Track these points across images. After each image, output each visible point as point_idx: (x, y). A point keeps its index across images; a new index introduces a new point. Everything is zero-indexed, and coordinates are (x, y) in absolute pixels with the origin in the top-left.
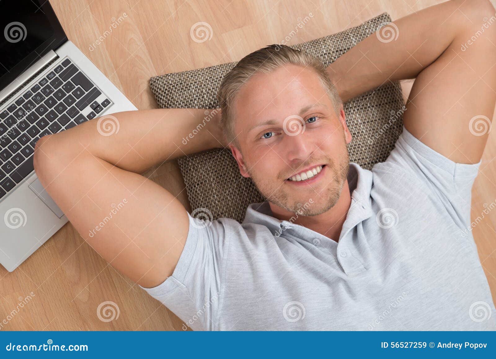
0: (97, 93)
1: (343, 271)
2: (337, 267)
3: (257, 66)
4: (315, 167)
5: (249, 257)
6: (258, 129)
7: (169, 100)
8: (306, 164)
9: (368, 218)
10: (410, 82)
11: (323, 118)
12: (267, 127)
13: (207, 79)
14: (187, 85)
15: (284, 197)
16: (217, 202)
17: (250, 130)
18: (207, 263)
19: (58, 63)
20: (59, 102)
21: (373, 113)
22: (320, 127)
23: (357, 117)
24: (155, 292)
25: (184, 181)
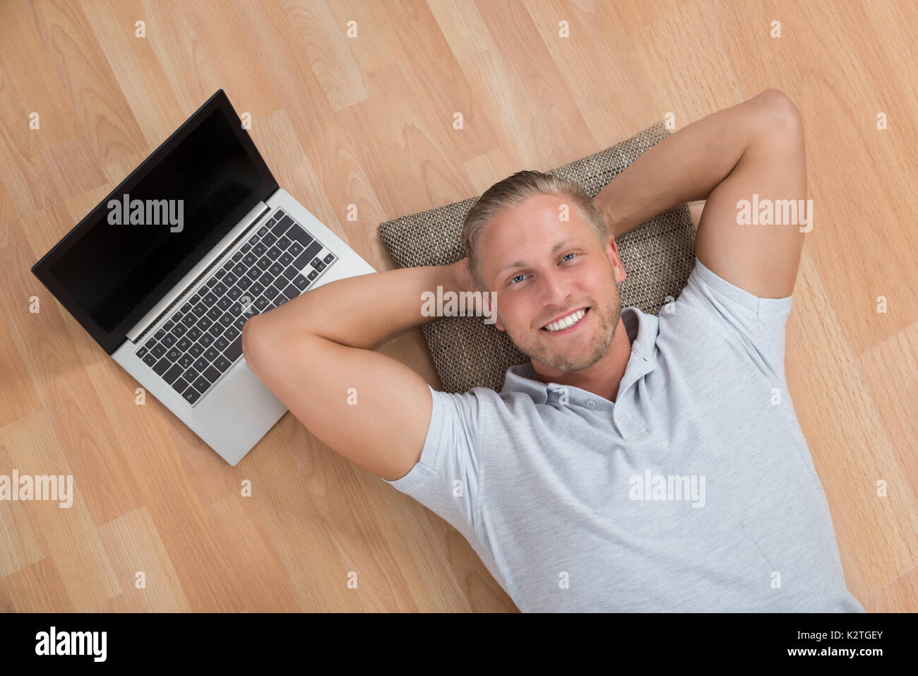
0: (317, 247)
1: (621, 436)
2: (614, 432)
3: (501, 199)
4: (574, 312)
5: (509, 430)
6: (506, 273)
7: (404, 249)
8: (563, 309)
9: (651, 371)
10: (700, 204)
11: (581, 254)
12: (516, 269)
13: (447, 220)
14: (424, 229)
15: (542, 349)
16: (469, 367)
17: (497, 275)
18: (458, 442)
19: (270, 215)
20: (274, 262)
21: (655, 245)
22: (579, 264)
23: (635, 251)
24: (401, 485)
25: (428, 345)
